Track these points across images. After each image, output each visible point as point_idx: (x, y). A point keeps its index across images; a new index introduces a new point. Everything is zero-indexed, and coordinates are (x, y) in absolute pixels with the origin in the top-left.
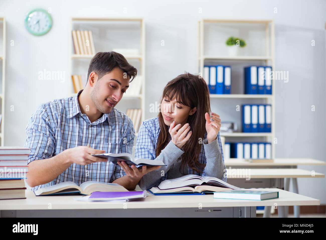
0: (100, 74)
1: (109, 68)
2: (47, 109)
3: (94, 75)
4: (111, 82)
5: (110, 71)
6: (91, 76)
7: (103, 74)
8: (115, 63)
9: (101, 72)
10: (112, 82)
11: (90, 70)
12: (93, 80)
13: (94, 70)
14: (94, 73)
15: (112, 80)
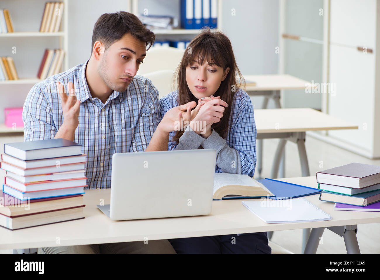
0: (107, 43)
1: (118, 35)
2: (44, 95)
3: (99, 45)
4: (122, 53)
5: (119, 38)
6: (95, 47)
7: (111, 42)
8: (125, 27)
9: (109, 40)
10: (124, 52)
11: (94, 37)
12: (98, 52)
13: (99, 39)
14: (99, 43)
15: (122, 49)
